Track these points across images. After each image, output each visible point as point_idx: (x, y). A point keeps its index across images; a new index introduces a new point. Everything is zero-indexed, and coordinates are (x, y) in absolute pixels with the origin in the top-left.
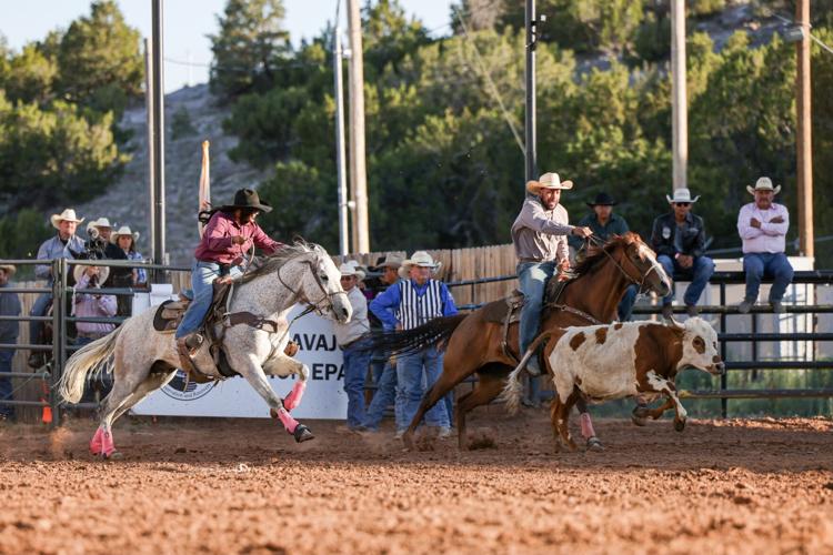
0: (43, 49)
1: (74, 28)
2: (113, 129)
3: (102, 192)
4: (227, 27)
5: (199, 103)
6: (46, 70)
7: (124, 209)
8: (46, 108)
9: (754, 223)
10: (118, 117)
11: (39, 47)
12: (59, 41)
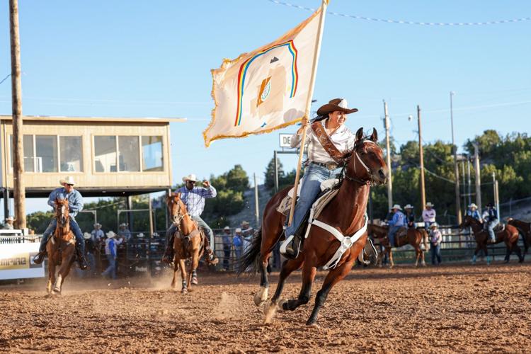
0: (223, 177)
1: (230, 172)
2: (242, 196)
3: (240, 212)
4: (268, 170)
5: (262, 189)
6: (224, 182)
7: (246, 216)
8: (225, 191)
9: (427, 215)
10: (243, 193)
11: (222, 177)
12: (227, 175)
